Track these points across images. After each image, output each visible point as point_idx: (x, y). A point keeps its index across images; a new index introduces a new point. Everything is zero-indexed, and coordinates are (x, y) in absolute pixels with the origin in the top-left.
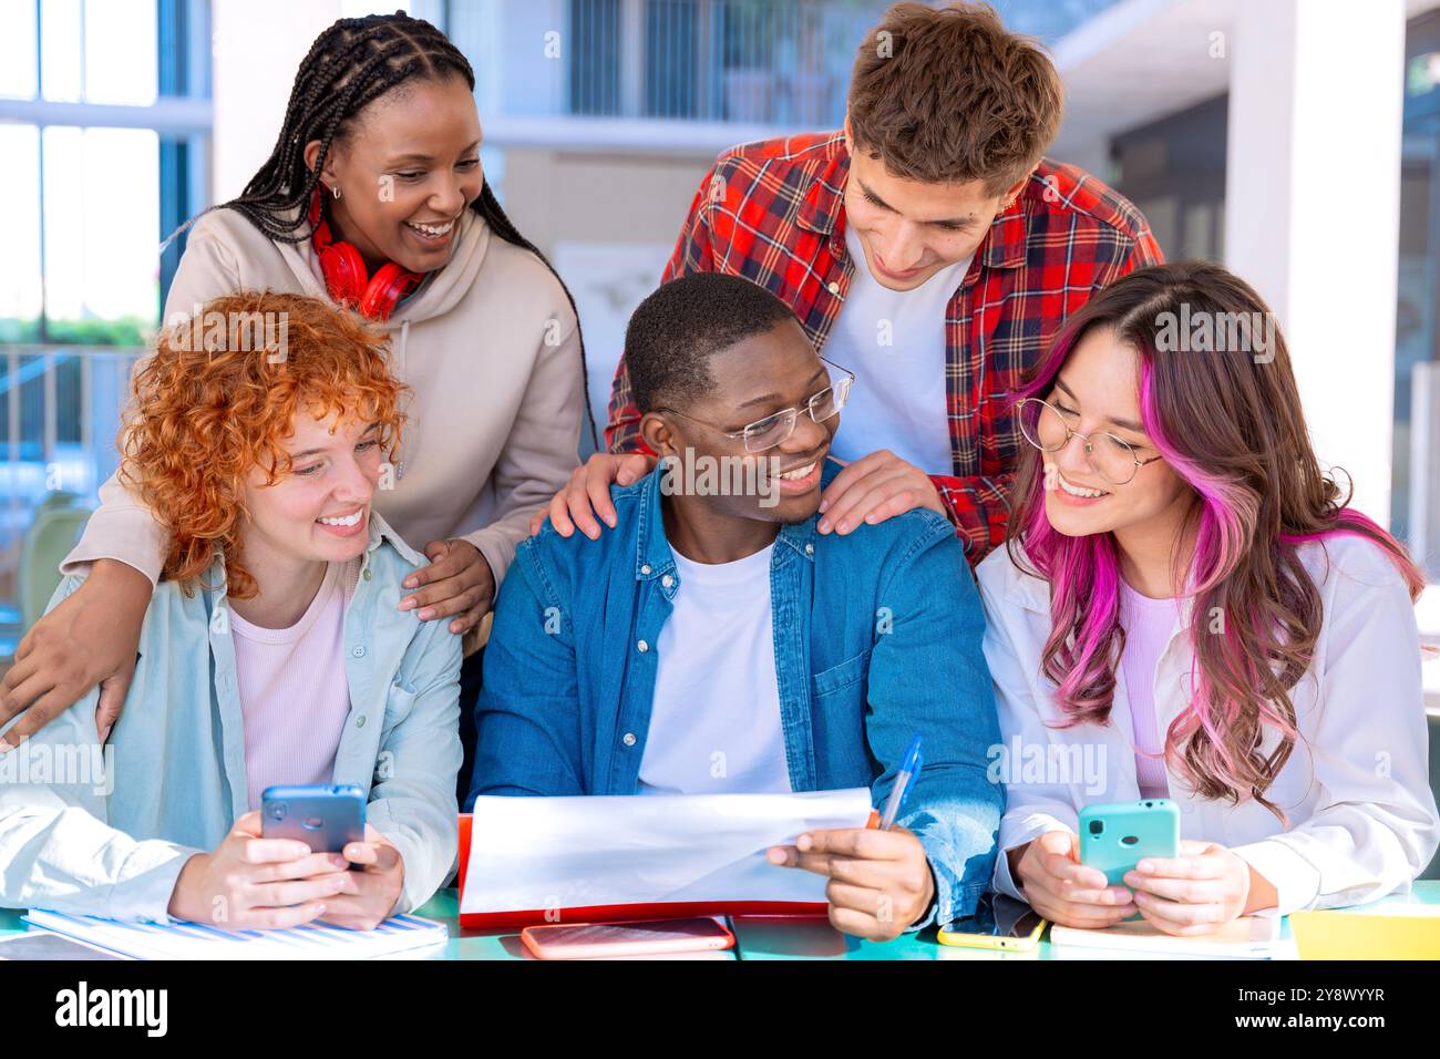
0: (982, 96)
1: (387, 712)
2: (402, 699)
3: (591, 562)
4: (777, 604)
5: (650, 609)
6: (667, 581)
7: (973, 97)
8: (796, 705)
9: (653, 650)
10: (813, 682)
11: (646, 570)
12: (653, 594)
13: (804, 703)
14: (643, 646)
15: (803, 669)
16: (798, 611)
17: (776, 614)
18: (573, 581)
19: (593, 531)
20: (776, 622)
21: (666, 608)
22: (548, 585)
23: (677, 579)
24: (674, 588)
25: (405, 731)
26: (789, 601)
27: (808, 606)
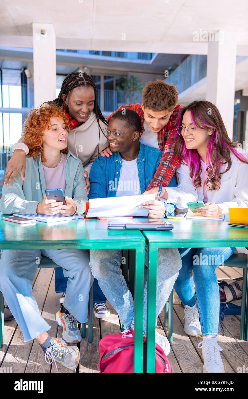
0: (166, 95)
1: (73, 186)
2: (75, 183)
3: (108, 160)
4: (138, 169)
5: (118, 167)
6: (120, 162)
7: (164, 96)
8: (142, 185)
9: (119, 174)
10: (145, 181)
11: (117, 161)
12: (118, 164)
13: (144, 185)
14: (117, 173)
15: (143, 179)
16: (142, 170)
17: (139, 171)
18: (106, 162)
19: (108, 156)
20: (138, 172)
21: (121, 166)
22: (102, 163)
23: (122, 161)
24: (122, 163)
25: (77, 188)
26: (141, 168)
27: (144, 169)
